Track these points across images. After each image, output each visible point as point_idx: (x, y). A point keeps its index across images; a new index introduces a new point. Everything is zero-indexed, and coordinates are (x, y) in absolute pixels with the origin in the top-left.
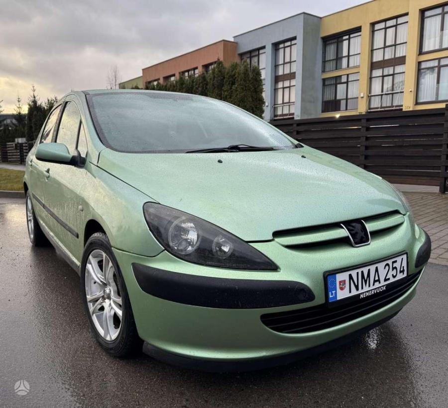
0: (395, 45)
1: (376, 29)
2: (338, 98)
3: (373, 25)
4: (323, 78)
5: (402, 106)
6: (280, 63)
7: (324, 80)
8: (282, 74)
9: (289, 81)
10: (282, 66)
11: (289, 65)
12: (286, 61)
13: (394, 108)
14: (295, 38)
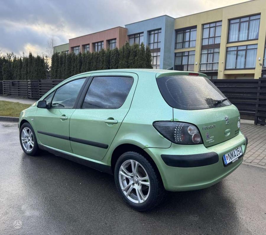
0: (215, 37)
1: (204, 28)
2: (183, 64)
3: (203, 25)
4: (175, 52)
5: (217, 70)
6: (152, 42)
7: (176, 54)
8: (153, 48)
9: (156, 53)
10: (153, 44)
11: (156, 44)
12: (155, 42)
13: (214, 71)
14: (160, 29)
